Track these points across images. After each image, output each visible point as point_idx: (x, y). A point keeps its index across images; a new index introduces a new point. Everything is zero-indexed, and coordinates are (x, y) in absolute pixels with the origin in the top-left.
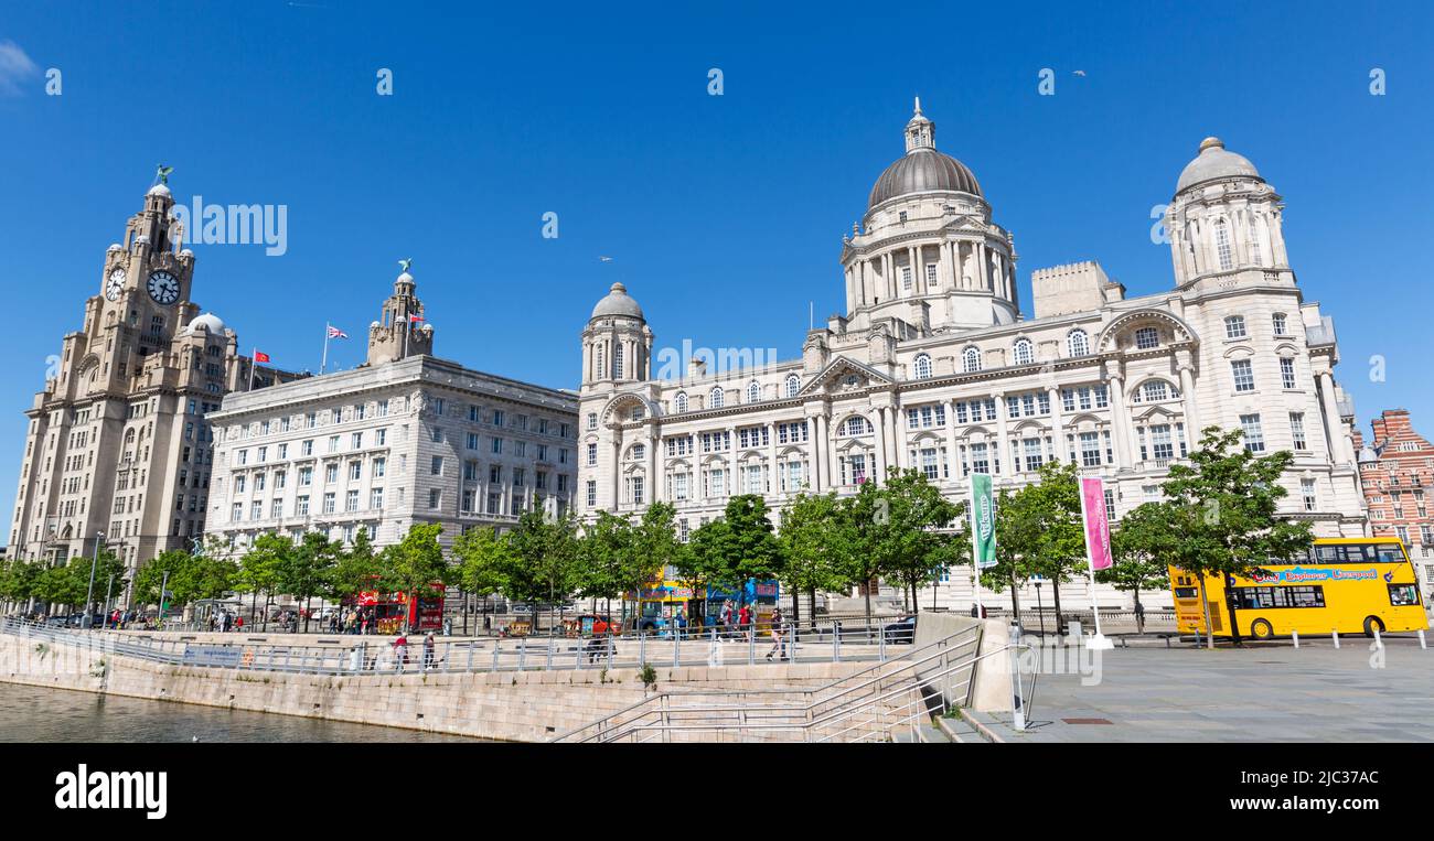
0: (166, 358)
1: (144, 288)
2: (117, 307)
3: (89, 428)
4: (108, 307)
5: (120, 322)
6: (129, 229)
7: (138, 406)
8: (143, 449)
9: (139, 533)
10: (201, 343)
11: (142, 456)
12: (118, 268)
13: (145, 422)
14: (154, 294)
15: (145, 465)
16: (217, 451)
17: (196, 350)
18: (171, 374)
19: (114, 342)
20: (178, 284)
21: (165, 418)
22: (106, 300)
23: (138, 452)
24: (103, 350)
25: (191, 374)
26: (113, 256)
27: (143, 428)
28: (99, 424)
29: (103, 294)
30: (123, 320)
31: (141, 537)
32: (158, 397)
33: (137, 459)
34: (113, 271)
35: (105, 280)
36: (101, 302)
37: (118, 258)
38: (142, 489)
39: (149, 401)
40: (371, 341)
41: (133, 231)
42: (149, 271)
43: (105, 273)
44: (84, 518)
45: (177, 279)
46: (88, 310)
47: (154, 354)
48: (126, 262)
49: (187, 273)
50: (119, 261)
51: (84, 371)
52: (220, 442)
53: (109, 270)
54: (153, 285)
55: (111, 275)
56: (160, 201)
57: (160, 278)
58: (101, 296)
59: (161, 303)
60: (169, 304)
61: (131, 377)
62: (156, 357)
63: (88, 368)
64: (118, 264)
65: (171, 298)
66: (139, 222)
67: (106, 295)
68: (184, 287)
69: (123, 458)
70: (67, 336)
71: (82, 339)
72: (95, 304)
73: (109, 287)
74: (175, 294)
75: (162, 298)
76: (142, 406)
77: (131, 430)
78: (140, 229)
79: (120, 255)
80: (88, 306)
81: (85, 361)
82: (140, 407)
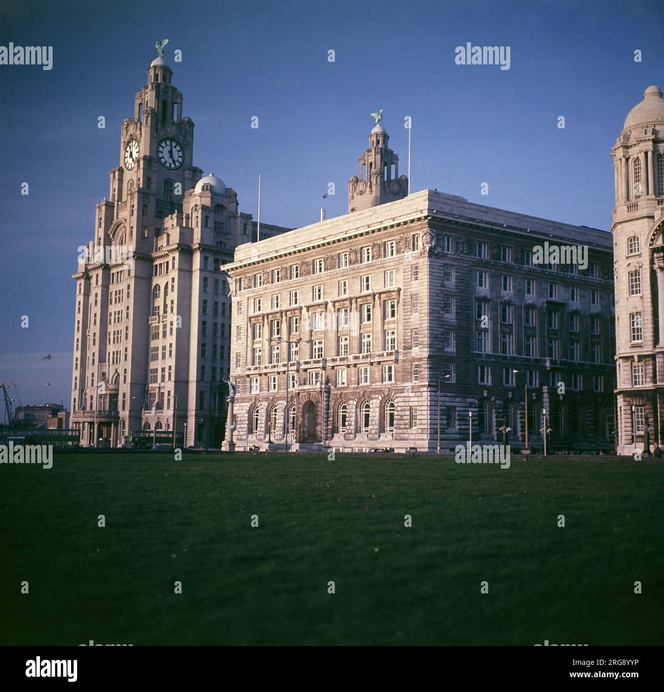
0: (180, 218)
1: (155, 155)
2: (134, 175)
3: (122, 286)
4: (127, 176)
5: (139, 188)
6: (138, 102)
7: (161, 264)
8: (168, 302)
9: (173, 378)
10: (207, 202)
11: (169, 310)
12: (132, 139)
13: (168, 278)
14: (167, 165)
15: (171, 318)
16: (235, 300)
17: (204, 208)
18: (186, 233)
19: (136, 207)
20: (182, 150)
21: (185, 274)
22: (125, 170)
23: (165, 306)
24: (128, 216)
25: (202, 232)
26: (127, 129)
27: (167, 284)
28: (132, 283)
29: (122, 165)
30: (141, 186)
31: (175, 382)
32: (177, 255)
33: (165, 312)
34: (129, 142)
35: (122, 152)
36: (121, 171)
37: (131, 130)
38: (172, 340)
39: (170, 259)
40: (350, 195)
41: (141, 104)
42: (157, 140)
43: (122, 145)
44: (128, 365)
45: (180, 146)
46: (112, 179)
47: (170, 216)
48: (138, 132)
49: (188, 139)
50: (132, 133)
51: (114, 235)
52: (236, 292)
53: (125, 142)
54: (162, 152)
55: (127, 146)
56: (160, 73)
57: (167, 145)
58: (121, 166)
59: (170, 168)
60: (177, 168)
61: (153, 238)
62: (172, 218)
63: (117, 232)
64: (131, 135)
65: (177, 164)
66: (145, 95)
67: (125, 165)
68: (187, 152)
69: (153, 312)
70: (97, 205)
71: (110, 206)
72: (117, 173)
73: (127, 157)
74: (180, 160)
75: (170, 164)
76: (164, 263)
77: (157, 287)
78: (146, 100)
79: (133, 127)
80: (112, 175)
81: (114, 227)
82: (163, 265)
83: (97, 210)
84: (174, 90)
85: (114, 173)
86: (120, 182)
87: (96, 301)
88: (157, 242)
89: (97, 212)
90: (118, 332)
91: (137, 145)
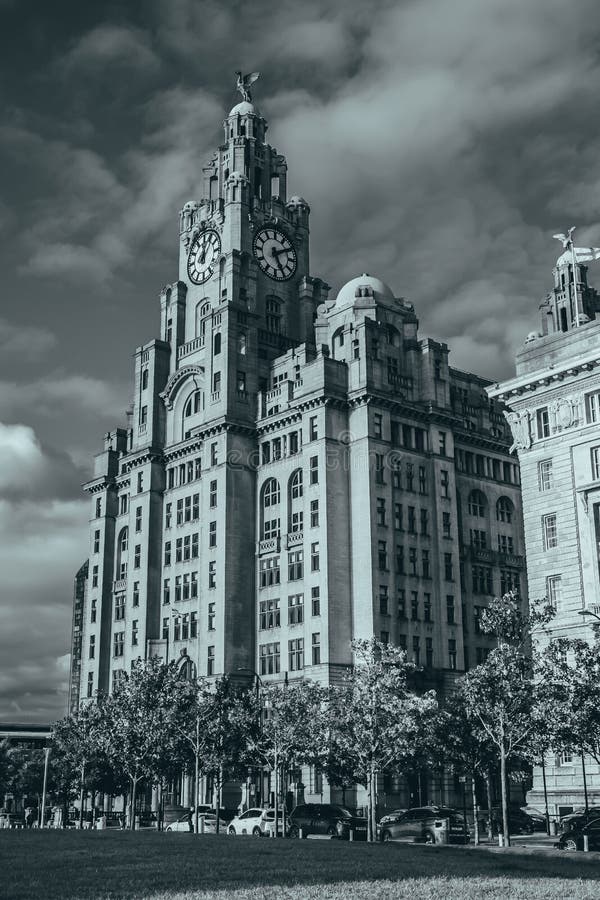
1: (250, 252)
3: (201, 487)
4: (194, 295)
7: (277, 441)
8: (305, 508)
9: (324, 657)
10: (370, 315)
11: (306, 521)
12: (204, 231)
13: (302, 461)
14: (271, 271)
15: (315, 536)
17: (369, 324)
20: (293, 249)
21: (338, 446)
22: (190, 285)
23: (292, 518)
24: (207, 358)
25: (369, 368)
26: (191, 216)
27: (295, 473)
28: (221, 476)
29: (184, 277)
31: (330, 665)
33: (292, 529)
35: (184, 256)
36: (183, 288)
37: (203, 215)
38: (319, 579)
39: (304, 425)
42: (253, 227)
43: (183, 245)
44: (218, 639)
45: (291, 241)
46: (164, 305)
47: (290, 352)
48: (217, 215)
49: (302, 231)
50: (203, 218)
51: (172, 399)
52: (532, 440)
53: (189, 239)
54: (261, 249)
55: (193, 245)
56: (248, 124)
57: (268, 238)
58: (181, 279)
59: (274, 278)
60: (285, 280)
61: (256, 395)
62: (294, 355)
63: (178, 394)
64: (203, 223)
65: (287, 272)
66: (221, 161)
67: (190, 276)
68: (301, 254)
69: (262, 533)
70: (139, 350)
71: (163, 349)
72: (175, 292)
73: (194, 263)
74: (291, 265)
75: (275, 270)
76: (285, 436)
77: (272, 483)
78: (224, 168)
79: (205, 210)
80: (164, 298)
81: (173, 384)
82: (282, 440)
83: (139, 359)
84: (272, 153)
85: (169, 292)
86: (181, 307)
87: (139, 523)
88: (264, 400)
89: (138, 363)
90: (185, 576)
91: (214, 238)
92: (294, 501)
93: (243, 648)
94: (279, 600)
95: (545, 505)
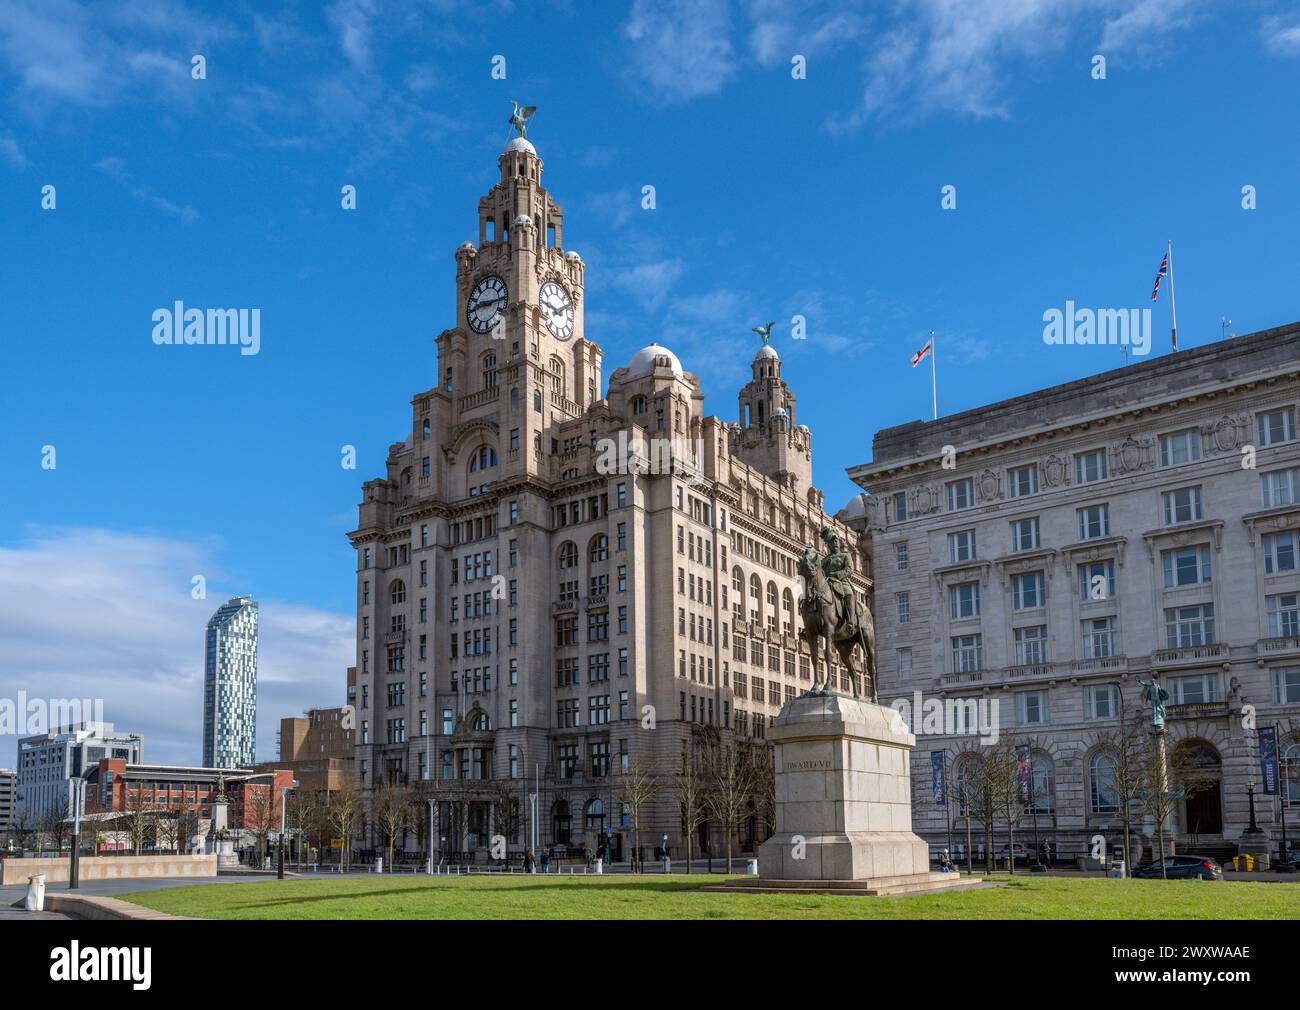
4: (477, 344)
11: (613, 585)
12: (488, 275)
20: (571, 308)
22: (471, 333)
28: (520, 535)
32: (629, 479)
34: (478, 283)
36: (464, 336)
37: (485, 258)
42: (538, 279)
44: (519, 693)
45: (570, 300)
49: (579, 290)
51: (456, 452)
52: (887, 522)
54: (546, 304)
56: (527, 163)
60: (565, 340)
61: (550, 456)
63: (462, 448)
65: (567, 332)
73: (473, 311)
74: (570, 325)
79: (488, 253)
82: (580, 504)
83: (418, 407)
88: (558, 462)
90: (476, 632)
91: (498, 285)
92: (593, 565)
93: (541, 703)
94: (577, 658)
95: (899, 583)
